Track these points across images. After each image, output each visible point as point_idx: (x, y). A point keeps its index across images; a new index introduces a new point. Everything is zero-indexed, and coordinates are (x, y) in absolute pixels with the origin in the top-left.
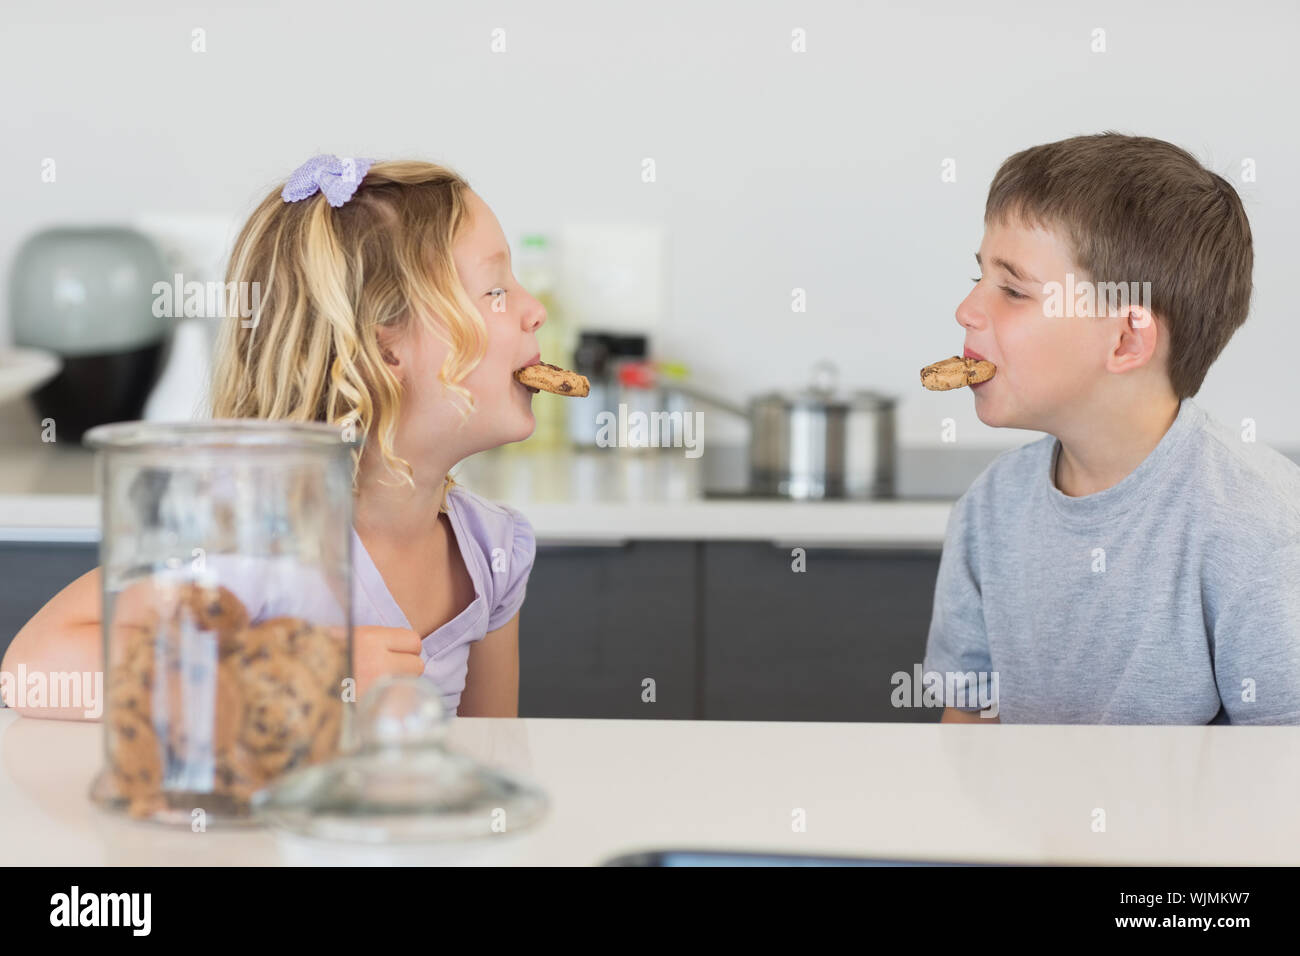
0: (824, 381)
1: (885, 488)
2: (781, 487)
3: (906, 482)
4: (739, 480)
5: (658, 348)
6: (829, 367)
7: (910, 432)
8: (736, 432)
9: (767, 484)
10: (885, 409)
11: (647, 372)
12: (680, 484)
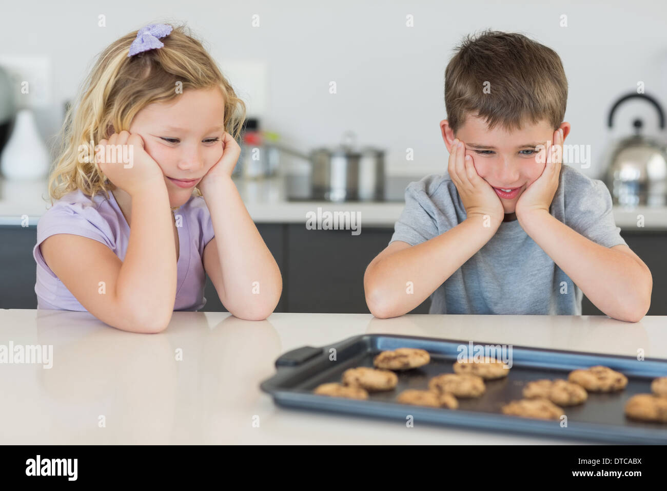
0: (349, 141)
1: (380, 196)
2: (326, 195)
3: (390, 193)
4: (305, 191)
5: (264, 125)
6: (350, 135)
7: (393, 168)
8: (303, 168)
9: (319, 194)
10: (380, 156)
11: (258, 137)
12: (275, 193)
